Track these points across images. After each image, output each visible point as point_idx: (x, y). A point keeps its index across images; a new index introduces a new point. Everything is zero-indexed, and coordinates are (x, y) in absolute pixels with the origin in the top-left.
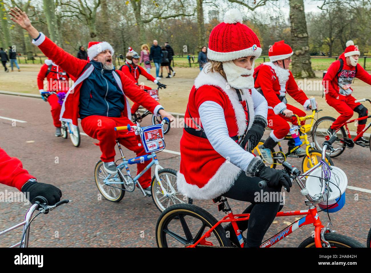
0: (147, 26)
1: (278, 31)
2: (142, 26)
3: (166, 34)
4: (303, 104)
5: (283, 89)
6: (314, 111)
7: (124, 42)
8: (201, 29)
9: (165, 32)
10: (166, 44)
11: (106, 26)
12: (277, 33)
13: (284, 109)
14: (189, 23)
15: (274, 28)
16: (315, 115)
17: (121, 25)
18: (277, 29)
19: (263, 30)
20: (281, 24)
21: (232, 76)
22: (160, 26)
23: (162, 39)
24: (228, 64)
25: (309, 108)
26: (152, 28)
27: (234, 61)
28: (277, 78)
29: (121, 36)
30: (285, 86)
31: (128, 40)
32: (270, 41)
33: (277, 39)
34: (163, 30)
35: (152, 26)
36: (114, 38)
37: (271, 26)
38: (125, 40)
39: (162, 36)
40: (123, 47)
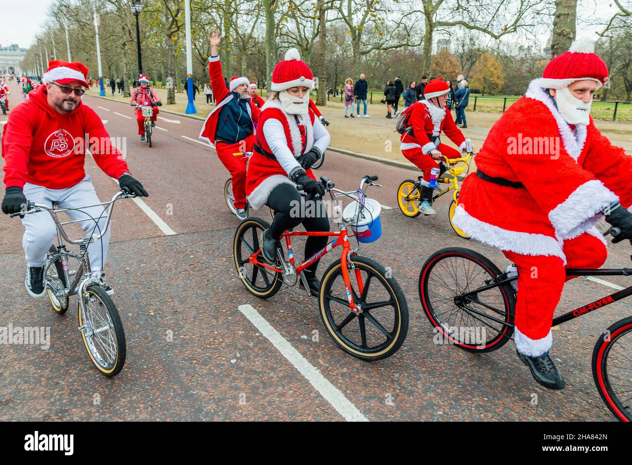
0: (364, 57)
1: (528, 65)
2: (359, 58)
3: (383, 67)
4: (459, 146)
5: (437, 128)
6: (469, 154)
7: (337, 75)
8: (427, 61)
9: (382, 65)
10: (396, 78)
11: (322, 58)
12: (527, 67)
13: (432, 150)
14: (412, 54)
15: (523, 61)
16: (469, 158)
17: (335, 57)
18: (527, 62)
19: (508, 63)
20: (532, 55)
21: (285, 103)
22: (378, 58)
23: (378, 73)
24: (283, 93)
25: (465, 150)
26: (369, 60)
27: (287, 90)
28: (431, 116)
29: (334, 69)
30: (440, 125)
31: (341, 73)
32: (516, 77)
33: (525, 75)
34: (381, 63)
35: (368, 58)
36: (327, 71)
37: (518, 58)
38: (338, 73)
39: (379, 69)
40: (334, 81)
